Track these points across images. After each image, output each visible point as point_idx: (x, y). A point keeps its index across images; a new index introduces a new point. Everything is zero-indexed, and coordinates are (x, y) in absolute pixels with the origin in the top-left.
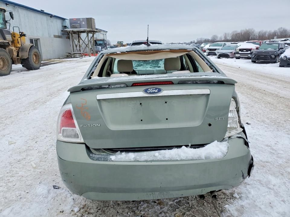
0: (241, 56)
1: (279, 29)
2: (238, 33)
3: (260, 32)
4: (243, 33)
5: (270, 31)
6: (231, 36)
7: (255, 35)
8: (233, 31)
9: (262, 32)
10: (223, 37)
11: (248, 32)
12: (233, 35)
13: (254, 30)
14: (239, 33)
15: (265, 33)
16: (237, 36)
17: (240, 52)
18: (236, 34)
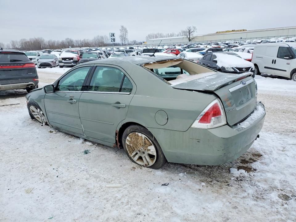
0: (65, 65)
1: (66, 39)
2: (27, 42)
3: (49, 42)
4: (32, 42)
5: (58, 41)
6: (20, 44)
7: (45, 44)
8: (21, 40)
9: (51, 42)
10: (11, 45)
11: (38, 41)
12: (22, 43)
13: (44, 39)
14: (29, 42)
15: (54, 43)
16: (27, 45)
17: (63, 61)
18: (26, 43)
